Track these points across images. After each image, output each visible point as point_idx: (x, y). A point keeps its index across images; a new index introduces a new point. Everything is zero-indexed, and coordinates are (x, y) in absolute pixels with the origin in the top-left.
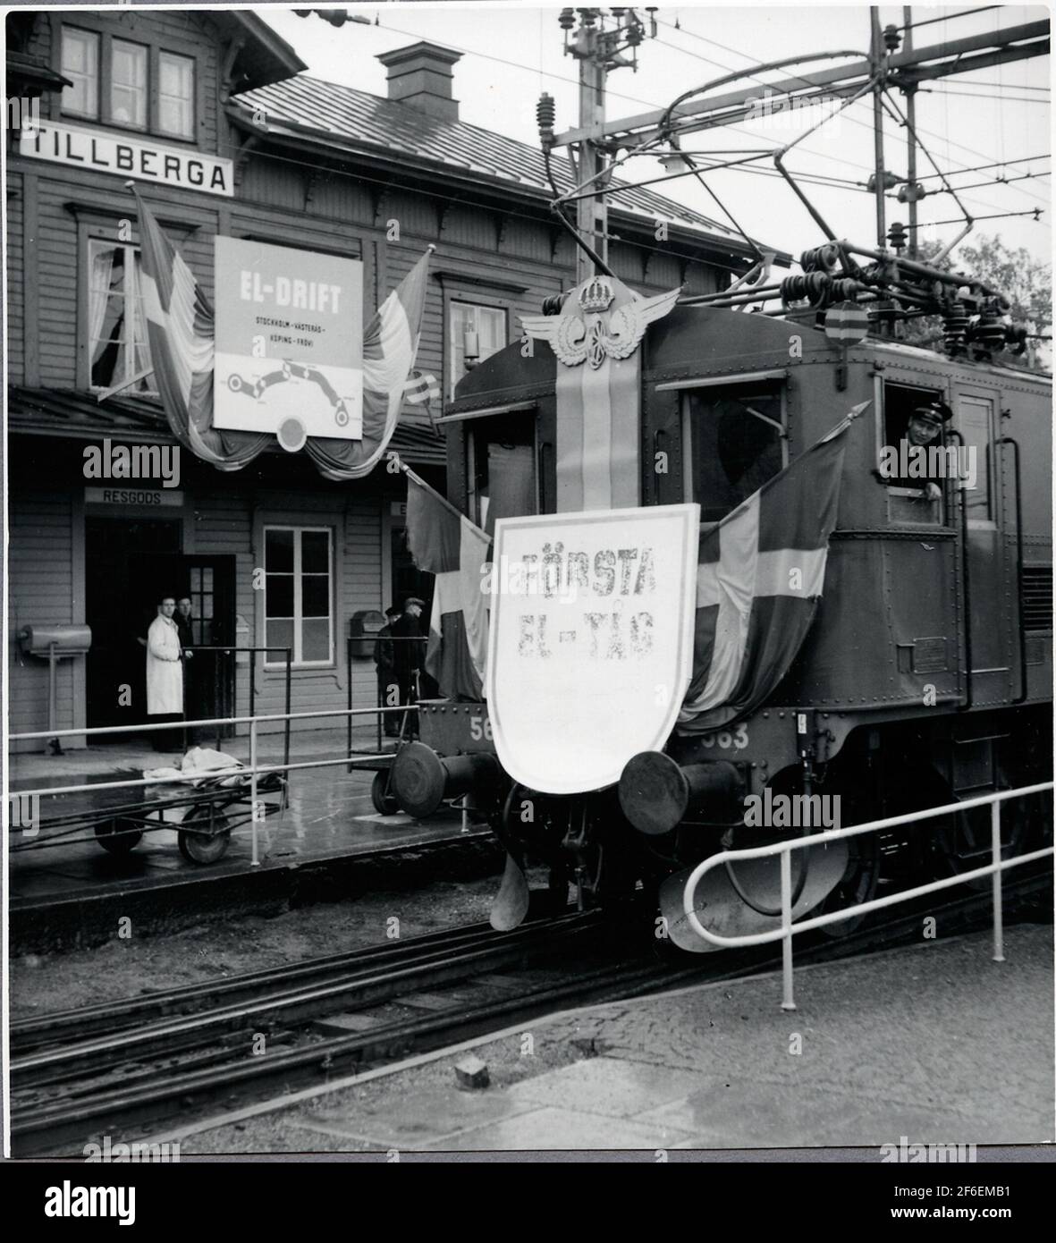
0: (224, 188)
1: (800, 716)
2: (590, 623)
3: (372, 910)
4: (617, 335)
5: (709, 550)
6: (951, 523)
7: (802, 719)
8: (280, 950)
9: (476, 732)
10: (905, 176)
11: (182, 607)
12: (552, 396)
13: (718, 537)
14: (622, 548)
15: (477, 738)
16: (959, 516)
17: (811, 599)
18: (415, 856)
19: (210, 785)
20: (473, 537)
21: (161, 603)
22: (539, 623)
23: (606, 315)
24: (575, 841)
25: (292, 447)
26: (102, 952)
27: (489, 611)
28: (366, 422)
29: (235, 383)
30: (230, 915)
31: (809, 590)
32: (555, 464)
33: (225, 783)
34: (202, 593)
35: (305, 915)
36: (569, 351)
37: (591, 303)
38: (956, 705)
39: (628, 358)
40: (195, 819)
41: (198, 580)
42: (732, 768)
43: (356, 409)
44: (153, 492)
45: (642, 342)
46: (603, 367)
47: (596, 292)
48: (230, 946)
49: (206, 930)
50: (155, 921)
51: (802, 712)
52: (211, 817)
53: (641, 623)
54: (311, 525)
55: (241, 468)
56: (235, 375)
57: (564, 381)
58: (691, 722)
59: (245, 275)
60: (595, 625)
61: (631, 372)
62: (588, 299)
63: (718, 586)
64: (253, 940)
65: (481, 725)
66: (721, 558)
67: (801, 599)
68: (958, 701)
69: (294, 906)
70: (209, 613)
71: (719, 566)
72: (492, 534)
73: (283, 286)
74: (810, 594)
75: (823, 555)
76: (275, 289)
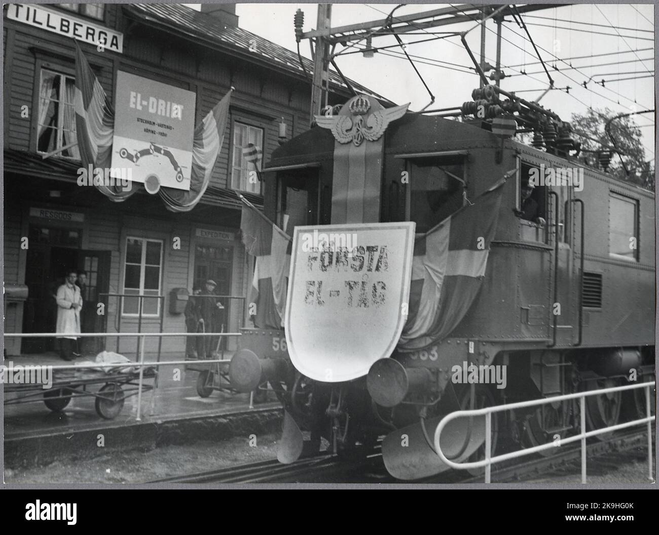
0: (117, 48)
1: (470, 343)
2: (348, 286)
3: (201, 451)
4: (372, 127)
5: (420, 248)
6: (549, 242)
7: (472, 344)
8: (152, 470)
9: (276, 346)
10: (495, 66)
11: (80, 279)
12: (331, 160)
13: (425, 242)
14: (369, 245)
15: (276, 349)
16: (554, 239)
17: (478, 278)
18: (225, 421)
19: (114, 372)
20: (280, 236)
21: (68, 276)
22: (318, 286)
23: (365, 117)
24: (334, 410)
25: (152, 192)
26: (51, 468)
27: (287, 279)
28: (193, 181)
29: (124, 153)
30: (124, 449)
31: (477, 273)
32: (331, 198)
33: (124, 371)
34: (91, 272)
35: (164, 451)
36: (343, 135)
37: (356, 109)
38: (547, 344)
39: (377, 141)
40: (106, 391)
41: (89, 264)
42: (428, 371)
43: (187, 173)
44: (68, 213)
45: (385, 132)
46: (361, 146)
47: (360, 103)
48: (123, 468)
49: (110, 458)
50: (81, 451)
51: (471, 341)
52: (115, 391)
53: (379, 288)
54: (153, 238)
55: (123, 200)
56: (124, 149)
57: (338, 152)
58: (405, 344)
59: (133, 94)
60: (351, 288)
61: (378, 148)
62: (355, 107)
63: (424, 269)
64: (136, 465)
65: (279, 342)
66: (427, 253)
67: (472, 278)
68: (548, 342)
69: (158, 445)
70: (94, 283)
71: (425, 257)
72: (292, 236)
73: (153, 103)
74: (478, 275)
75: (486, 253)
76: (148, 104)
